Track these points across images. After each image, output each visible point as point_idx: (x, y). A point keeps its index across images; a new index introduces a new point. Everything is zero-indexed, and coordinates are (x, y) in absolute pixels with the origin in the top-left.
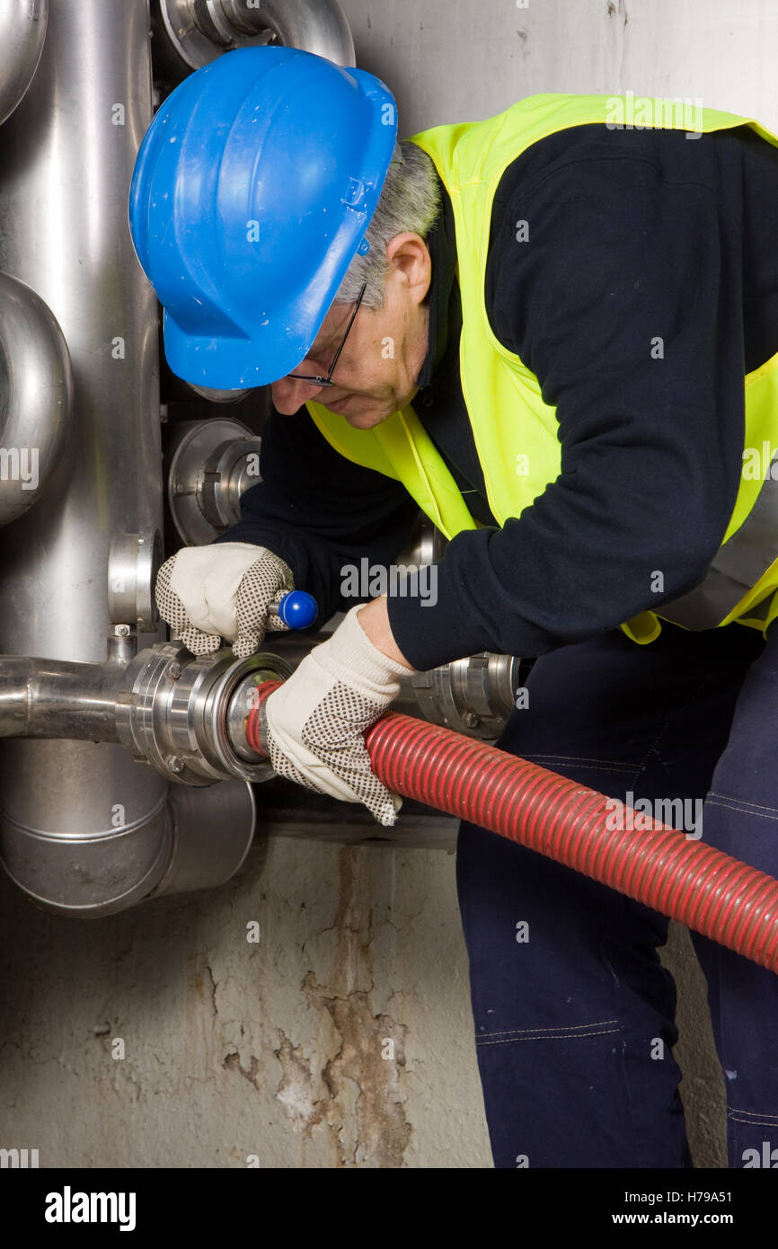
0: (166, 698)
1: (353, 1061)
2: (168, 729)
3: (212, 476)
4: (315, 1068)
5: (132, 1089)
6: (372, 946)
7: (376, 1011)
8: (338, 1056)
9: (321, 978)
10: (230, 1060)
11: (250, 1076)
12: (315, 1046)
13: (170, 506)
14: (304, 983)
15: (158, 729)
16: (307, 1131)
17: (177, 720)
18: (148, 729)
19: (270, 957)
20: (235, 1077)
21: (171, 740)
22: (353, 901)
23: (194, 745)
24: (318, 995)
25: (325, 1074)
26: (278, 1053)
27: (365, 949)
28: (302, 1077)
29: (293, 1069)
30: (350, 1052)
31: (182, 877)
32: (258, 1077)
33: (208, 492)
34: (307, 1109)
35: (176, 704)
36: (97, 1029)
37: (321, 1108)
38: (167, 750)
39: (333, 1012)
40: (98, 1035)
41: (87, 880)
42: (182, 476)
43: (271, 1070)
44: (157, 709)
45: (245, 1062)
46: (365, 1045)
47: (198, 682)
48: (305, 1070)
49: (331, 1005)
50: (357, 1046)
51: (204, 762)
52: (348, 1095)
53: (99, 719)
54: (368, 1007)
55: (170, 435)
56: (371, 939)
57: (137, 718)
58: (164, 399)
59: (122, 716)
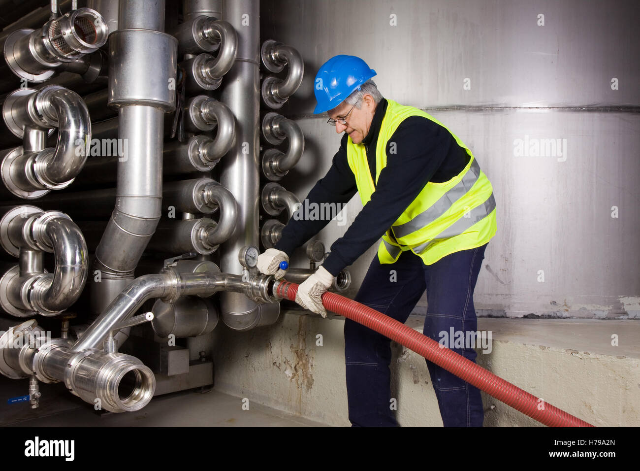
0: (255, 284)
1: (301, 365)
2: (255, 291)
3: (271, 232)
4: (293, 366)
5: (253, 369)
6: (306, 339)
7: (307, 354)
8: (298, 364)
9: (295, 346)
10: (274, 363)
11: (279, 367)
12: (293, 361)
13: (261, 239)
14: (291, 347)
15: (253, 291)
16: (291, 380)
17: (257, 289)
18: (250, 291)
19: (283, 341)
20: (275, 367)
21: (255, 294)
22: (302, 328)
23: (260, 295)
24: (294, 349)
25: (295, 367)
26: (285, 362)
27: (304, 340)
28: (290, 368)
29: (288, 366)
30: (301, 363)
31: (263, 322)
32: (281, 368)
33: (270, 235)
34: (291, 375)
35: (257, 285)
36: (245, 355)
37: (294, 375)
38: (254, 296)
39: (297, 354)
40: (246, 357)
41: (240, 323)
42: (265, 232)
43: (283, 366)
44: (252, 286)
45: (278, 364)
46: (304, 361)
47: (262, 280)
48: (291, 366)
49: (297, 352)
50: (302, 361)
51: (262, 299)
52: (300, 372)
53: (240, 288)
54: (305, 353)
55: (261, 223)
56: (306, 337)
57: (248, 288)
58: (260, 214)
59: (245, 288)
